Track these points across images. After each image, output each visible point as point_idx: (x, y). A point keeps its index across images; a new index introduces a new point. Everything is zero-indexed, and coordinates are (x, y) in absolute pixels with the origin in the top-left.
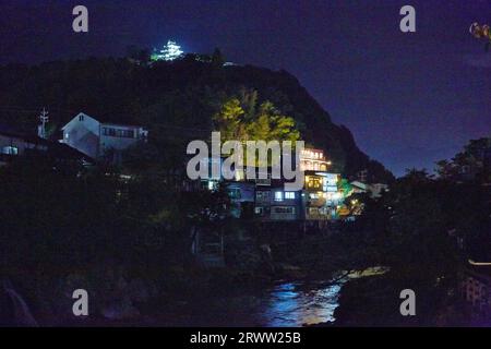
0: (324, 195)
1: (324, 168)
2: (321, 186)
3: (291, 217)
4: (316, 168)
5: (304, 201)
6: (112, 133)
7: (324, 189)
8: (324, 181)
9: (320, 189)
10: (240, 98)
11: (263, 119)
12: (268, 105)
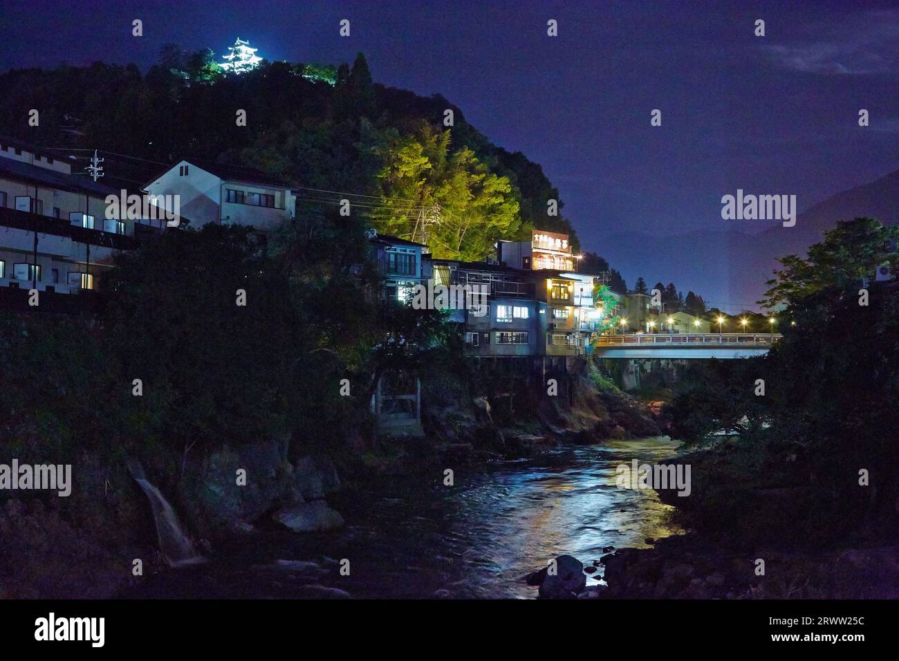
0: (576, 312)
1: (569, 265)
2: (571, 296)
3: (522, 350)
4: (558, 265)
5: (545, 321)
6: (239, 198)
7: (577, 301)
8: (574, 288)
9: (569, 302)
10: (422, 141)
11: (461, 179)
12: (466, 154)
